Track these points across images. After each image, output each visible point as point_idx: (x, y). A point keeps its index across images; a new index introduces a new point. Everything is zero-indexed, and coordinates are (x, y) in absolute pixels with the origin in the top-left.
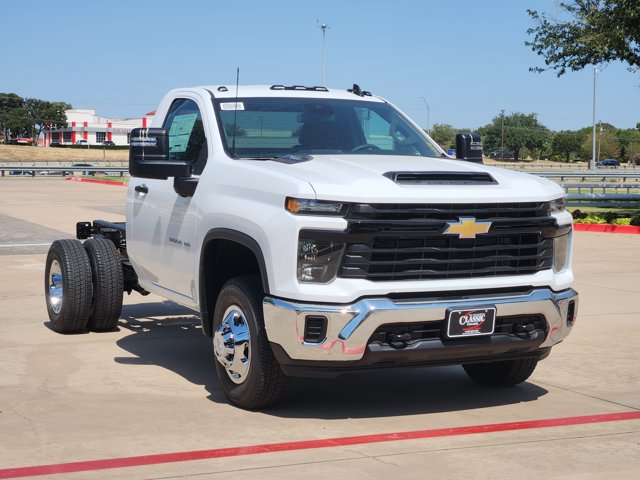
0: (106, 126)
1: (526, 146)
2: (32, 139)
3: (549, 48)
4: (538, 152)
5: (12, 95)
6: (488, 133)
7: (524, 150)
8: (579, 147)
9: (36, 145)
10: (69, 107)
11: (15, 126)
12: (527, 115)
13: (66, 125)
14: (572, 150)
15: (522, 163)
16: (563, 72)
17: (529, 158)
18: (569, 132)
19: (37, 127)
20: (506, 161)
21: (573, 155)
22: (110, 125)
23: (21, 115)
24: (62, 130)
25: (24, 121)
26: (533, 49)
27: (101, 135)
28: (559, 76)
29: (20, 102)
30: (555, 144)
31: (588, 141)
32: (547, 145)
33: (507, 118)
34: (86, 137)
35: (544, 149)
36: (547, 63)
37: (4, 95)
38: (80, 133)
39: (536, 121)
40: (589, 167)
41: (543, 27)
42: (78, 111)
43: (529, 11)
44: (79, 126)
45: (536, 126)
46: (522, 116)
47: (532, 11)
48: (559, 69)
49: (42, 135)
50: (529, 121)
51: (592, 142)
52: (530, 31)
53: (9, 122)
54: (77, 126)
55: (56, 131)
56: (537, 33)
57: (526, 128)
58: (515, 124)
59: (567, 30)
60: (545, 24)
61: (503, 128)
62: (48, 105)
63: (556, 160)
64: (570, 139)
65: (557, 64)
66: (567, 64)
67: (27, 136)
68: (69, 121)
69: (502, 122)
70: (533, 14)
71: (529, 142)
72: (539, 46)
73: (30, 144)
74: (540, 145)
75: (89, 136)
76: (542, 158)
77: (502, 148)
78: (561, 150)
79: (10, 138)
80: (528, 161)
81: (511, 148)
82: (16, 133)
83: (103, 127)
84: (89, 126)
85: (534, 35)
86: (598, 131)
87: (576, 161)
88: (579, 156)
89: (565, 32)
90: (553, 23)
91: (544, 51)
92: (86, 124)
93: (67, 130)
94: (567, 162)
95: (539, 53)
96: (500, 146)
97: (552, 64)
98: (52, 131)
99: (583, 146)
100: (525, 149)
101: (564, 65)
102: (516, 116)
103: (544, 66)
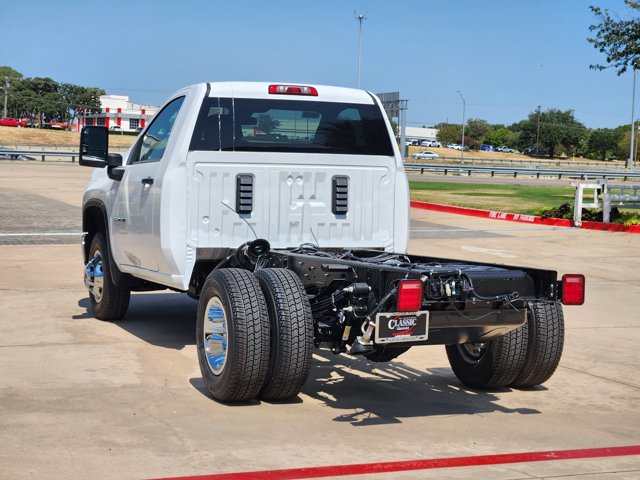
0: (140, 113)
1: (562, 143)
2: (66, 124)
3: (612, 46)
4: (574, 149)
5: (47, 80)
6: (524, 129)
7: (559, 147)
8: (616, 145)
9: (70, 130)
10: (103, 93)
11: (49, 110)
12: (563, 112)
13: (100, 111)
14: (608, 149)
15: (557, 161)
16: (624, 70)
17: (563, 155)
18: (606, 130)
19: (72, 112)
20: (541, 158)
21: (609, 154)
22: (143, 112)
23: (56, 100)
24: (96, 115)
25: (58, 106)
26: (596, 47)
27: (134, 121)
28: (619, 74)
29: (56, 87)
30: (591, 142)
31: (625, 139)
32: (583, 142)
33: (543, 114)
34: (119, 123)
35: (579, 146)
36: (609, 60)
37: (40, 79)
38: (114, 119)
39: (572, 117)
40: (626, 166)
41: (607, 24)
42: (112, 96)
43: (591, 7)
44: (113, 111)
45: (573, 122)
46: (559, 113)
47: (595, 7)
48: (621, 67)
49: (76, 121)
50: (566, 118)
51: (630, 140)
52: (592, 28)
53: (43, 106)
54: (111, 111)
55: (90, 116)
56: (599, 30)
57: (562, 125)
58: (551, 121)
59: (630, 27)
60: (608, 21)
61: (539, 124)
62: (83, 91)
63: (591, 158)
64: (607, 137)
65: (619, 61)
66: (630, 62)
67: (61, 121)
68: (103, 107)
69: (538, 117)
70: (596, 10)
71: (565, 139)
72: (601, 44)
73: (63, 129)
74: (576, 142)
75: (122, 122)
76: (577, 156)
77: (537, 145)
78: (597, 147)
79: (44, 123)
80: (564, 159)
81: (546, 145)
82: (50, 117)
83: (137, 113)
84: (122, 111)
85: (596, 32)
86: (636, 129)
87: (611, 160)
88: (614, 154)
89: (628, 30)
90: (616, 21)
91: (607, 49)
92: (119, 110)
93: (101, 116)
94: (603, 160)
95: (602, 50)
96: (535, 142)
97: (613, 62)
98: (85, 116)
99: (620, 144)
100: (561, 146)
101: (626, 63)
102: (552, 113)
103: (606, 64)
